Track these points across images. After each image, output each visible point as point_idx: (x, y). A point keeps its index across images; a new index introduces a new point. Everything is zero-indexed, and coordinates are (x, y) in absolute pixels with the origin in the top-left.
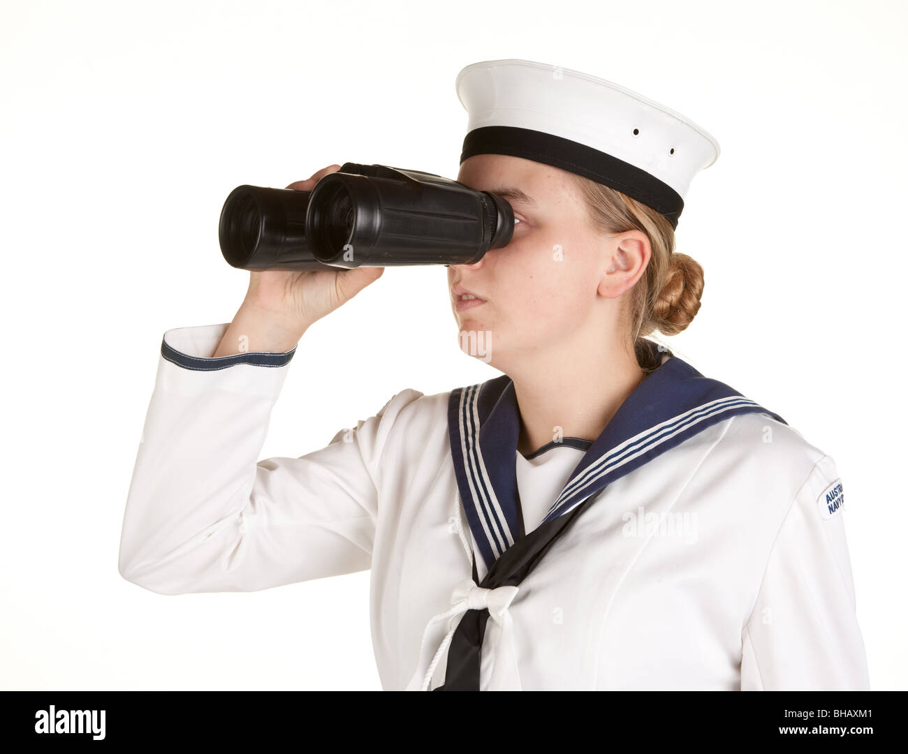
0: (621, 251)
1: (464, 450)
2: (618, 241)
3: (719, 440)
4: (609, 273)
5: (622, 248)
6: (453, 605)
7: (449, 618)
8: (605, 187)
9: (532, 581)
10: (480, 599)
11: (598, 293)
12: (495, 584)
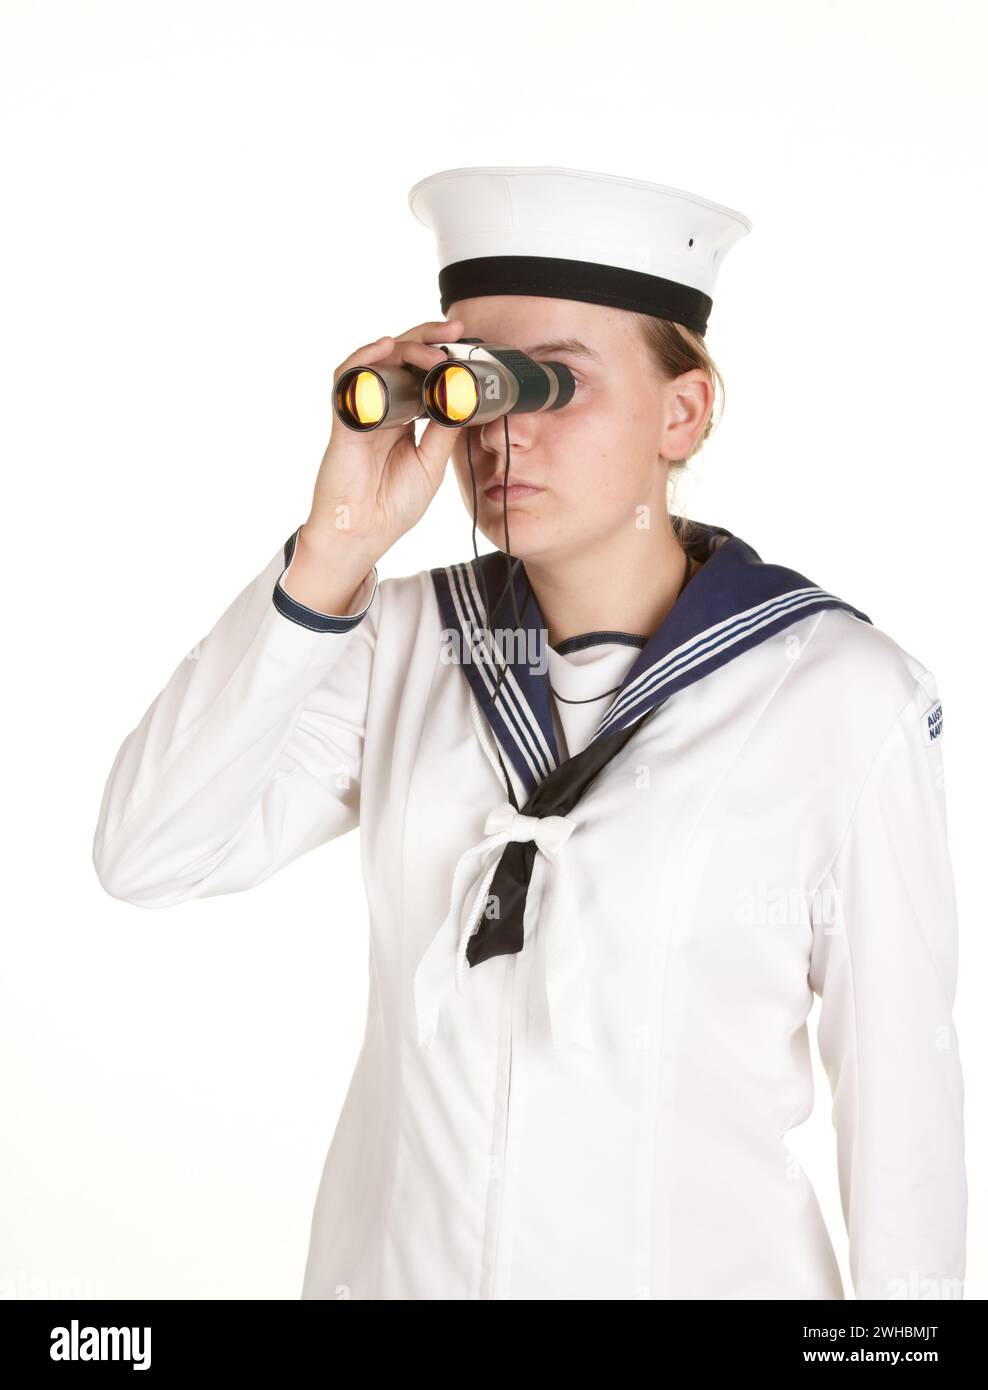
3: (809, 639)
6: (489, 836)
7: (484, 853)
9: (585, 811)
10: (525, 829)
12: (541, 813)
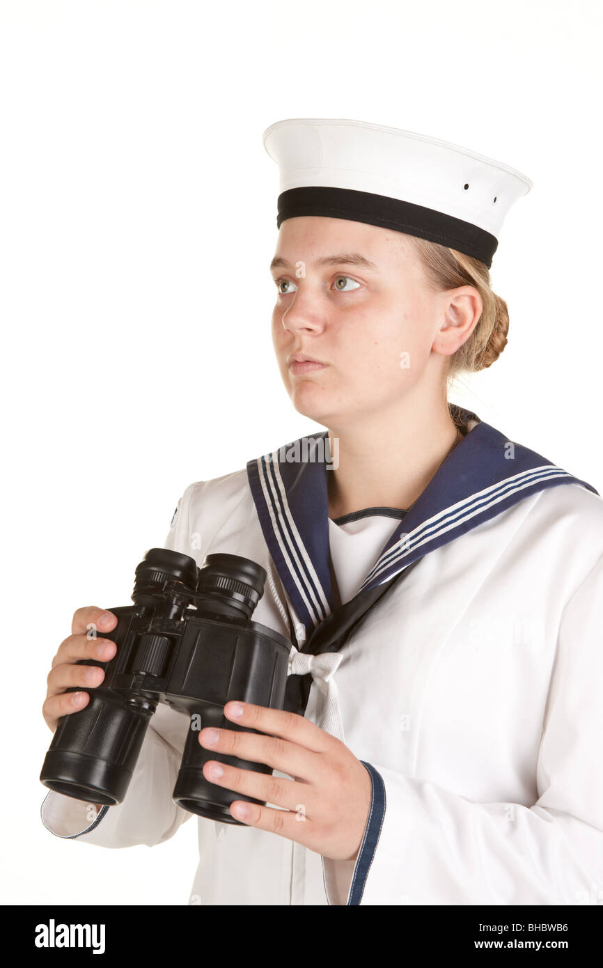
0: (453, 307)
1: (272, 515)
2: (450, 297)
4: (443, 330)
5: (455, 304)
8: (439, 245)
11: (432, 350)
